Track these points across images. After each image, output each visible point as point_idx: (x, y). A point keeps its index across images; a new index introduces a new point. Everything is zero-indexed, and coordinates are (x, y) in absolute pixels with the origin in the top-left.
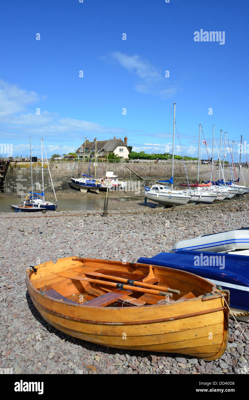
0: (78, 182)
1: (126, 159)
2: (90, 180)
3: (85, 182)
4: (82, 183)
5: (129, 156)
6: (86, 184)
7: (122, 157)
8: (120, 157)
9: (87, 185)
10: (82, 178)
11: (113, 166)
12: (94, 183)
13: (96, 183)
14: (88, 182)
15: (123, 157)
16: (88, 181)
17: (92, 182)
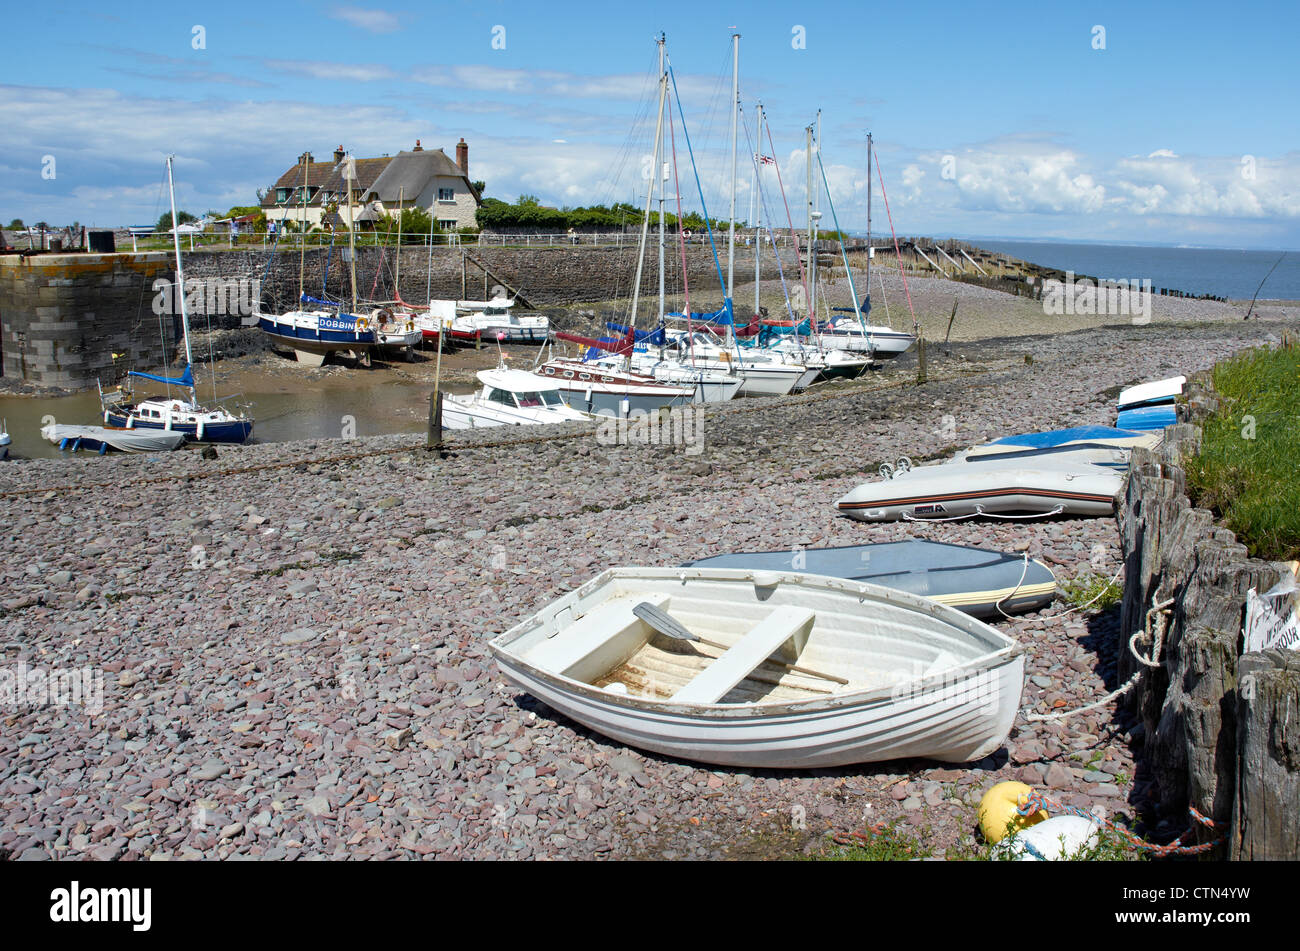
0: (283, 329)
1: (467, 230)
2: (333, 318)
3: (315, 327)
4: (300, 331)
5: (478, 218)
6: (318, 334)
7: (449, 222)
8: (443, 222)
9: (323, 335)
10: (299, 312)
11: (418, 259)
12: (350, 326)
13: (358, 329)
14: (325, 326)
15: (454, 222)
16: (326, 319)
17: (342, 326)
